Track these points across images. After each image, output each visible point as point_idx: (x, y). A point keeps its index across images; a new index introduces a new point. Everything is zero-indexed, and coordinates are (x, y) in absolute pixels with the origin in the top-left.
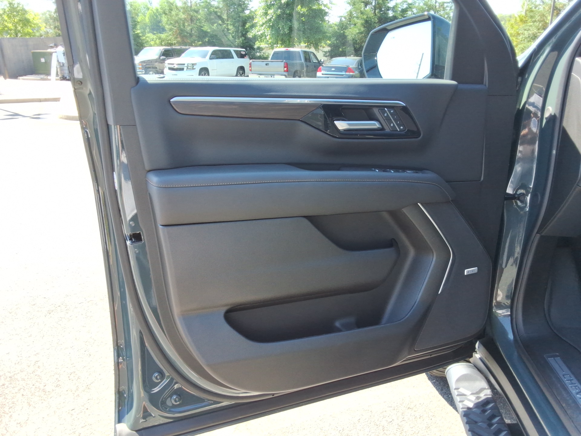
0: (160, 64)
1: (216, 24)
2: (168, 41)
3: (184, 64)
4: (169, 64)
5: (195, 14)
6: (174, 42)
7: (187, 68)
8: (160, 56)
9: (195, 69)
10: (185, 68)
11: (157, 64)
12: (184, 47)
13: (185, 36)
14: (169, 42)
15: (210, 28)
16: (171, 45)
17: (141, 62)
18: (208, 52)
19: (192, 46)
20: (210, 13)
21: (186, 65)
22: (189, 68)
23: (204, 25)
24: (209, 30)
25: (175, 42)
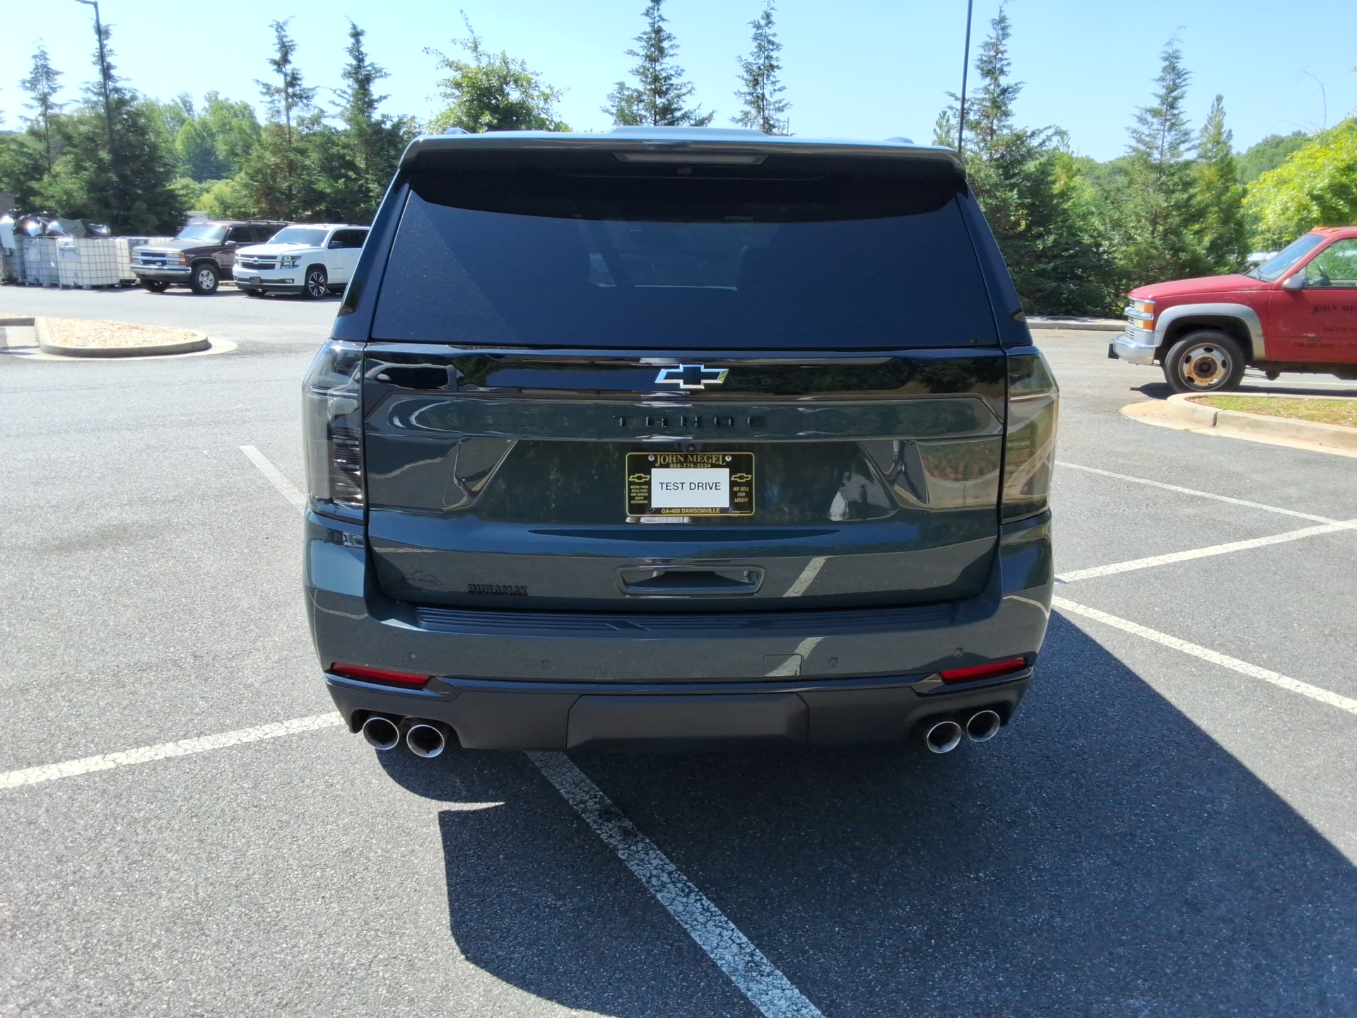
0: (225, 256)
1: (343, 180)
2: (240, 208)
3: (275, 257)
4: (243, 256)
5: (299, 157)
6: (252, 210)
7: (282, 265)
8: (225, 240)
9: (297, 266)
10: (278, 265)
11: (217, 256)
12: (274, 223)
13: (278, 200)
14: (242, 210)
15: (331, 186)
16: (245, 216)
17: (183, 251)
18: (325, 233)
19: (291, 219)
20: (330, 158)
21: (279, 259)
22: (285, 264)
23: (318, 180)
24: (328, 190)
25: (256, 210)
